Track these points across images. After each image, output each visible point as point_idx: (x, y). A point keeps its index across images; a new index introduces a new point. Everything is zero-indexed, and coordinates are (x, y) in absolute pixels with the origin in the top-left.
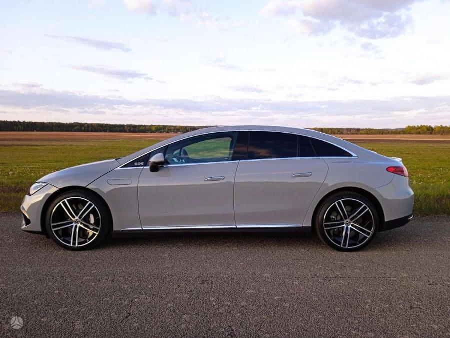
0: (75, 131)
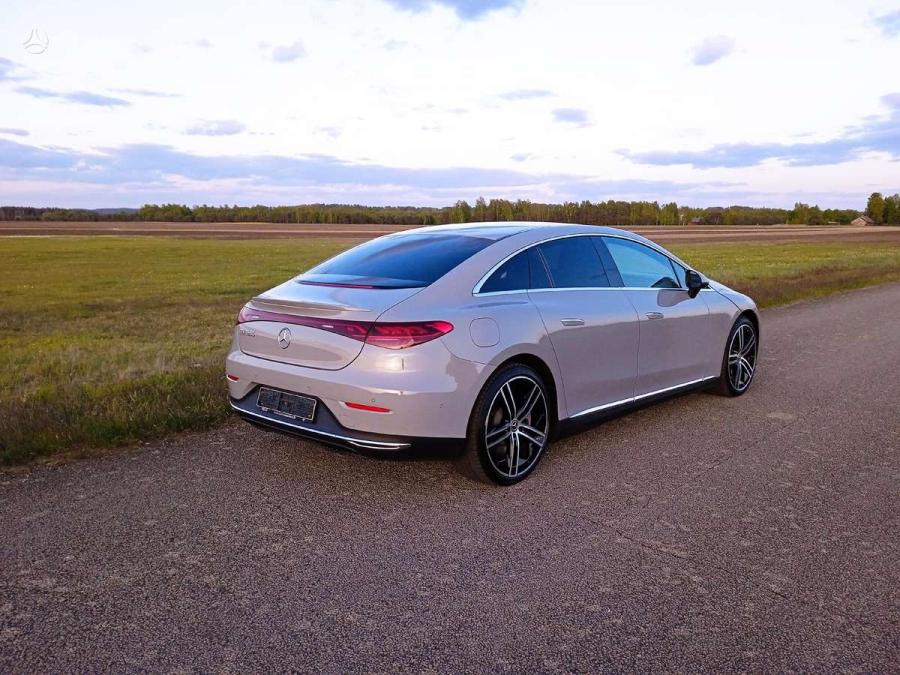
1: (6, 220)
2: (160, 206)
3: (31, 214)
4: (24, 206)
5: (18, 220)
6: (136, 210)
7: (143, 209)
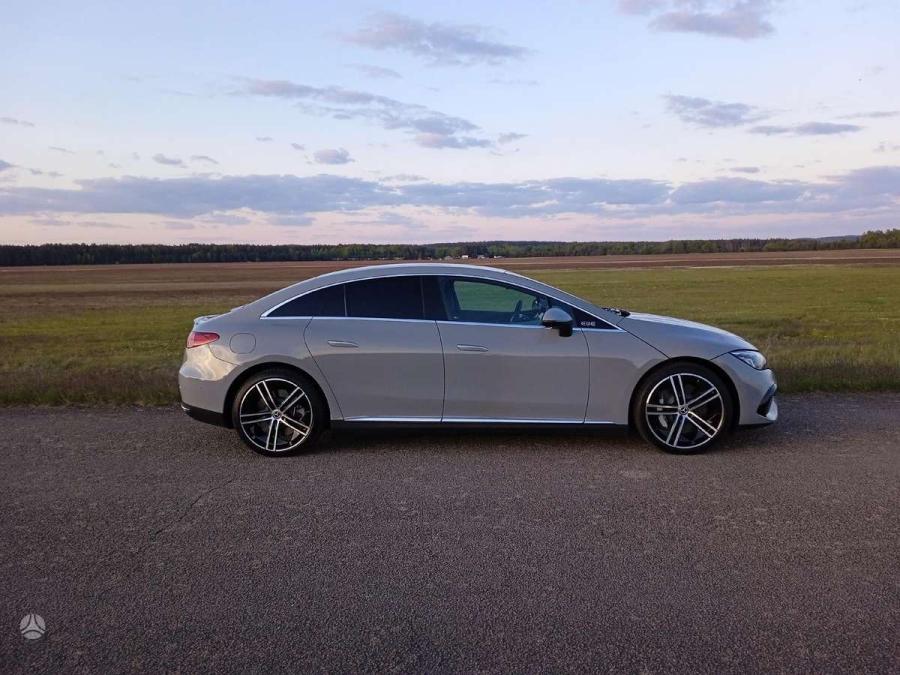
0: (194, 261)
1: (734, 251)
2: (884, 231)
3: (756, 245)
4: (750, 238)
5: (743, 251)
6: (858, 237)
7: (864, 236)
